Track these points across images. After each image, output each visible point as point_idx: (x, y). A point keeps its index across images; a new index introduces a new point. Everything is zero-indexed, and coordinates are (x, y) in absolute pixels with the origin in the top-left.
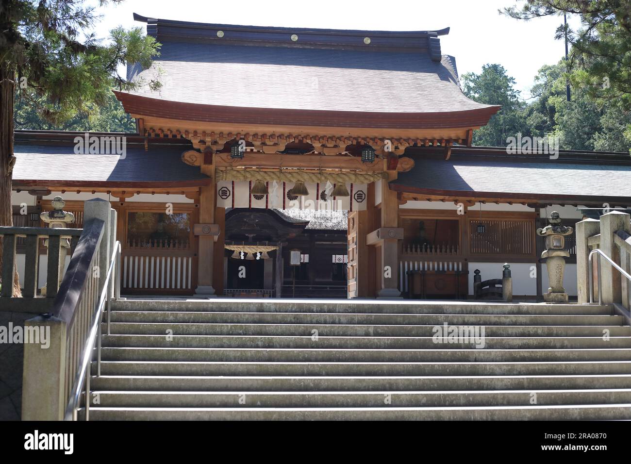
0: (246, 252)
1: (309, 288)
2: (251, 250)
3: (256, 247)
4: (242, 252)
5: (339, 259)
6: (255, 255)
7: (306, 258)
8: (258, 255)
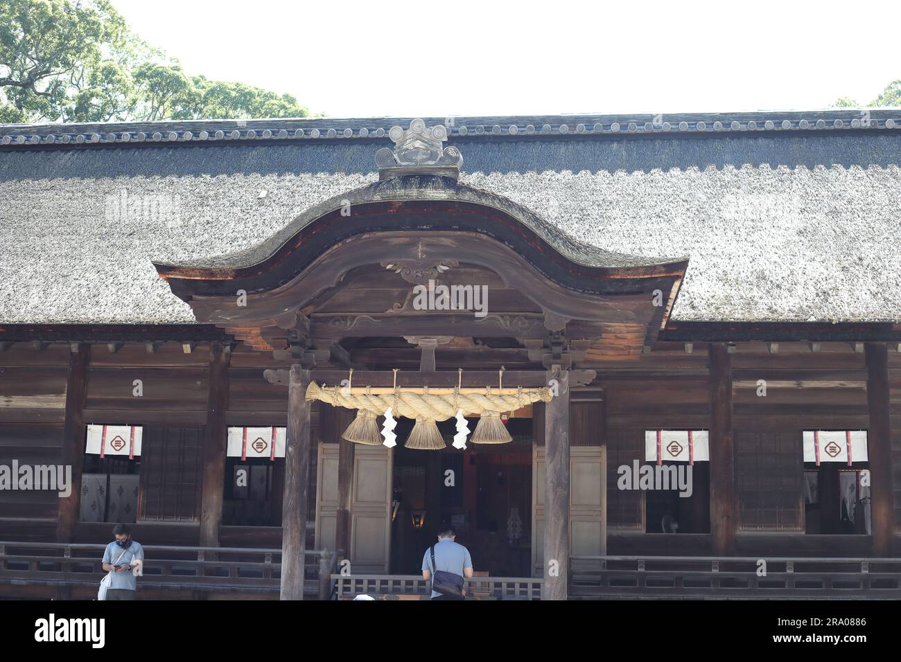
0: (408, 414)
1: (708, 566)
2: (431, 407)
3: (452, 390)
4: (389, 415)
5: (833, 449)
6: (448, 428)
7: (698, 446)
8: (462, 427)
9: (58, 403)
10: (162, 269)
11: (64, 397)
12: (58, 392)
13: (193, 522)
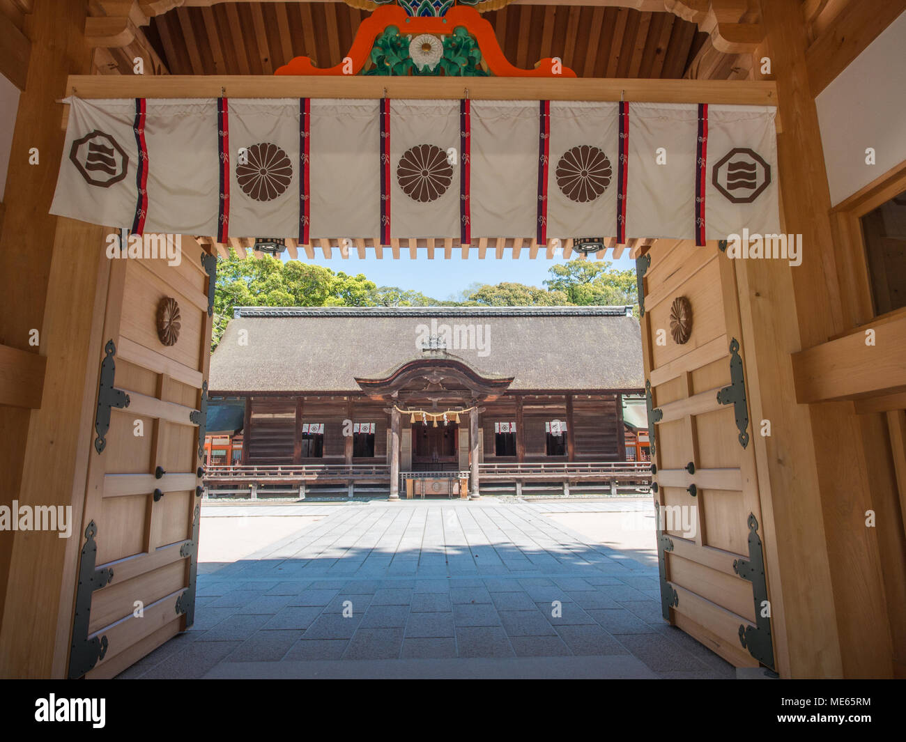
9: (293, 416)
10: (357, 380)
11: (295, 414)
12: (292, 412)
13: (343, 457)
